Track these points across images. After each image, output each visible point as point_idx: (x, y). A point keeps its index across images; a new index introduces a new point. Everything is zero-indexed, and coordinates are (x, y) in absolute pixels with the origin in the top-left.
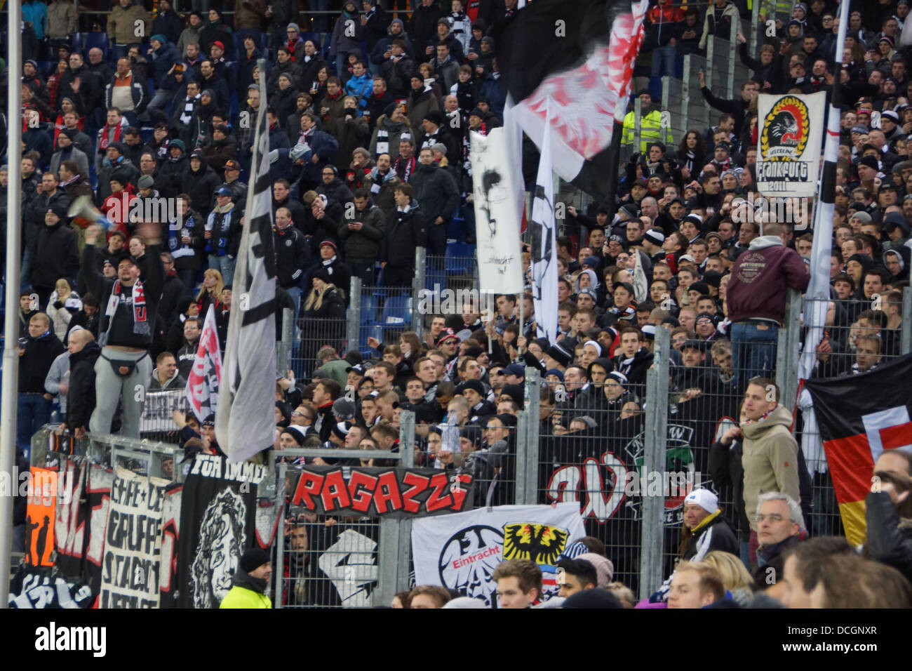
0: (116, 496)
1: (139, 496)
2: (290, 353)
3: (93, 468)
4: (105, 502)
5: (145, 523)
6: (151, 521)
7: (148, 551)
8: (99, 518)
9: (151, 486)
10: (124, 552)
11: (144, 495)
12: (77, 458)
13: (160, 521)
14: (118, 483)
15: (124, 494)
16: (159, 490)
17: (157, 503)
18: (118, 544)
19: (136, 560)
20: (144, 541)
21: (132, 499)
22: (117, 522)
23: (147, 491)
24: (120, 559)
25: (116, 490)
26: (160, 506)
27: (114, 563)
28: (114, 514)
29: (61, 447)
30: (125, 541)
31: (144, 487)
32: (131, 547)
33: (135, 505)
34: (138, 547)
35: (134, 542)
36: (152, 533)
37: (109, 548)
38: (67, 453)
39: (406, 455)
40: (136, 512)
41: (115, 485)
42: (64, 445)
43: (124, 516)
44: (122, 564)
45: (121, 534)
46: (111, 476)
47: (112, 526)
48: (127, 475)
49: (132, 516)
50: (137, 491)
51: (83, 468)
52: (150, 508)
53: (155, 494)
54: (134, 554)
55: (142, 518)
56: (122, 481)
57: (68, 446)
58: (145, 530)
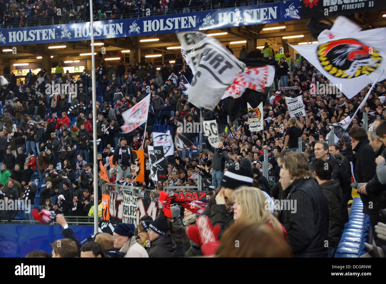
0: (124, 201)
1: (130, 201)
2: (168, 161)
3: (118, 194)
4: (122, 203)
5: (132, 208)
6: (134, 207)
7: (133, 215)
8: (121, 207)
9: (133, 198)
10: (127, 216)
11: (131, 201)
12: (114, 191)
13: (136, 207)
14: (125, 198)
15: (126, 201)
16: (135, 199)
17: (135, 203)
18: (125, 214)
19: (131, 218)
20: (132, 213)
21: (128, 202)
22: (125, 208)
23: (132, 199)
24: (126, 218)
25: (124, 200)
26: (136, 203)
27: (125, 218)
28: (124, 206)
29: (110, 189)
30: (127, 213)
31: (131, 199)
32: (129, 214)
33: (129, 203)
34: (131, 214)
35: (130, 213)
36: (134, 211)
37: (124, 215)
38: (111, 190)
39: (199, 187)
40: (129, 205)
41: (124, 198)
42: (110, 188)
43: (127, 206)
44: (127, 219)
45: (126, 211)
46: (123, 196)
47: (124, 209)
48: (127, 196)
49: (128, 206)
50: (130, 200)
51: (115, 194)
52: (133, 204)
53: (134, 200)
54: (129, 216)
55: (131, 207)
56: (126, 197)
57: (111, 188)
58: (132, 210)
